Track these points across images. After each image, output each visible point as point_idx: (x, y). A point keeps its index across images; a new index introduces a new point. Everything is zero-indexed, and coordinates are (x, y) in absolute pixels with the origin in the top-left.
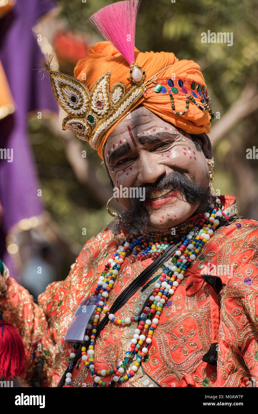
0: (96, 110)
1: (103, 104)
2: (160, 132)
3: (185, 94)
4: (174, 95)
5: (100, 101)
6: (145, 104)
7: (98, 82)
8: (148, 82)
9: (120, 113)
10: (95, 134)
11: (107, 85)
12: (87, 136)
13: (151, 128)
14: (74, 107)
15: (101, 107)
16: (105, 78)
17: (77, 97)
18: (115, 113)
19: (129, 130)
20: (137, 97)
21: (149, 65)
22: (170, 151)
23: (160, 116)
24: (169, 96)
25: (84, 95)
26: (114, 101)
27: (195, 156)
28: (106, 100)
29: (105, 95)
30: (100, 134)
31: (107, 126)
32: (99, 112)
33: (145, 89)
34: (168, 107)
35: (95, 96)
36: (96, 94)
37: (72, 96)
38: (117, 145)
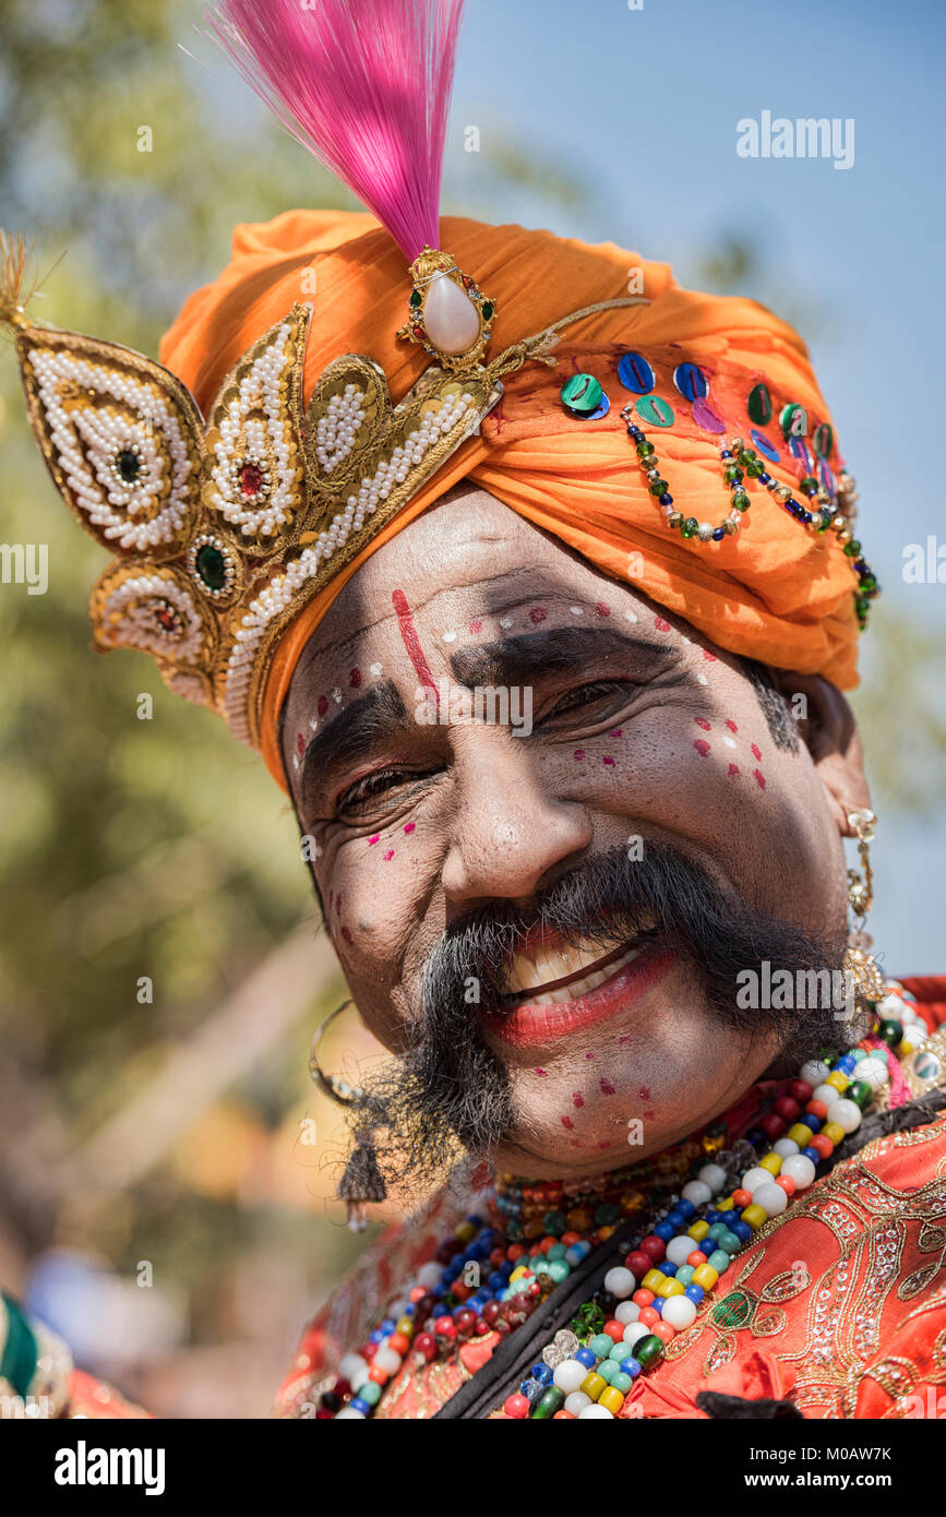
0: (234, 514)
1: (267, 476)
2: (569, 624)
3: (714, 438)
4: (650, 432)
5: (256, 459)
6: (489, 477)
7: (245, 360)
8: (510, 359)
9: (358, 525)
10: (236, 649)
11: (290, 379)
12: (203, 670)
13: (520, 603)
14: (132, 509)
15: (261, 495)
16: (283, 336)
17: (144, 449)
18: (331, 522)
19: (400, 613)
20: (445, 434)
21: (522, 276)
22: (619, 734)
23: (574, 544)
24: (626, 437)
25: (177, 436)
26: (324, 457)
27: (761, 767)
28: (284, 456)
29: (279, 427)
30: (256, 644)
31: (288, 598)
32: (250, 522)
33: (495, 397)
34: (615, 492)
35: (229, 439)
36: (236, 422)
37: (122, 447)
38: (338, 700)
